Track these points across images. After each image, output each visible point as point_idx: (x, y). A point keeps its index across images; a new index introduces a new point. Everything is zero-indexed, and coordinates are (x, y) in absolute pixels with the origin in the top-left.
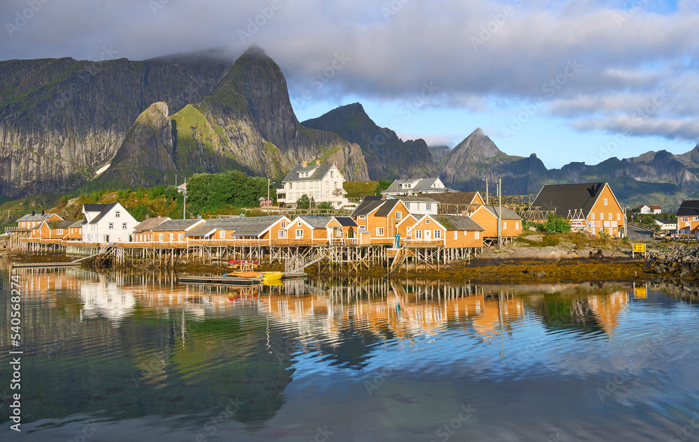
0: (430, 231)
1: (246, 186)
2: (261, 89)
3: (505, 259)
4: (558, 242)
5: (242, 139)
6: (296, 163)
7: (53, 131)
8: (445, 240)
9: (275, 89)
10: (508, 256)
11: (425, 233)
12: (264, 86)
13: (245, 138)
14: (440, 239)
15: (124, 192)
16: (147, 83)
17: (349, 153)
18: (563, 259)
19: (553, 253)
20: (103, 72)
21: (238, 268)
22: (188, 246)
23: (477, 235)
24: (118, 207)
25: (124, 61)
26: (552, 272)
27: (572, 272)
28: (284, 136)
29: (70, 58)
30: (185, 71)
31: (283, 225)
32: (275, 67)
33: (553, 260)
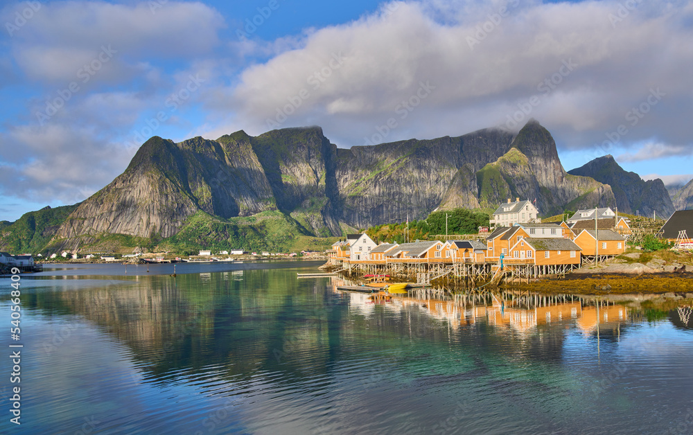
0: (524, 251)
1: (467, 218)
2: (537, 150)
3: (593, 274)
4: (651, 259)
5: (525, 185)
6: (564, 200)
7: (406, 186)
8: (535, 258)
9: (547, 149)
10: (600, 271)
11: (521, 253)
12: (539, 147)
13: (527, 185)
14: (531, 258)
15: (393, 226)
16: (462, 151)
17: (602, 191)
18: (644, 273)
19: (636, 268)
20: (435, 146)
21: (373, 280)
22: (387, 263)
23: (573, 254)
24: (365, 236)
25: (447, 138)
26: (621, 286)
27: (641, 285)
28: (555, 182)
29: (415, 139)
30: (486, 141)
31: (439, 247)
32: (547, 133)
33: (636, 274)
